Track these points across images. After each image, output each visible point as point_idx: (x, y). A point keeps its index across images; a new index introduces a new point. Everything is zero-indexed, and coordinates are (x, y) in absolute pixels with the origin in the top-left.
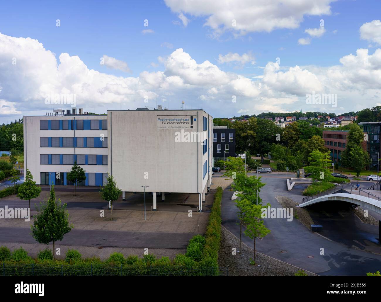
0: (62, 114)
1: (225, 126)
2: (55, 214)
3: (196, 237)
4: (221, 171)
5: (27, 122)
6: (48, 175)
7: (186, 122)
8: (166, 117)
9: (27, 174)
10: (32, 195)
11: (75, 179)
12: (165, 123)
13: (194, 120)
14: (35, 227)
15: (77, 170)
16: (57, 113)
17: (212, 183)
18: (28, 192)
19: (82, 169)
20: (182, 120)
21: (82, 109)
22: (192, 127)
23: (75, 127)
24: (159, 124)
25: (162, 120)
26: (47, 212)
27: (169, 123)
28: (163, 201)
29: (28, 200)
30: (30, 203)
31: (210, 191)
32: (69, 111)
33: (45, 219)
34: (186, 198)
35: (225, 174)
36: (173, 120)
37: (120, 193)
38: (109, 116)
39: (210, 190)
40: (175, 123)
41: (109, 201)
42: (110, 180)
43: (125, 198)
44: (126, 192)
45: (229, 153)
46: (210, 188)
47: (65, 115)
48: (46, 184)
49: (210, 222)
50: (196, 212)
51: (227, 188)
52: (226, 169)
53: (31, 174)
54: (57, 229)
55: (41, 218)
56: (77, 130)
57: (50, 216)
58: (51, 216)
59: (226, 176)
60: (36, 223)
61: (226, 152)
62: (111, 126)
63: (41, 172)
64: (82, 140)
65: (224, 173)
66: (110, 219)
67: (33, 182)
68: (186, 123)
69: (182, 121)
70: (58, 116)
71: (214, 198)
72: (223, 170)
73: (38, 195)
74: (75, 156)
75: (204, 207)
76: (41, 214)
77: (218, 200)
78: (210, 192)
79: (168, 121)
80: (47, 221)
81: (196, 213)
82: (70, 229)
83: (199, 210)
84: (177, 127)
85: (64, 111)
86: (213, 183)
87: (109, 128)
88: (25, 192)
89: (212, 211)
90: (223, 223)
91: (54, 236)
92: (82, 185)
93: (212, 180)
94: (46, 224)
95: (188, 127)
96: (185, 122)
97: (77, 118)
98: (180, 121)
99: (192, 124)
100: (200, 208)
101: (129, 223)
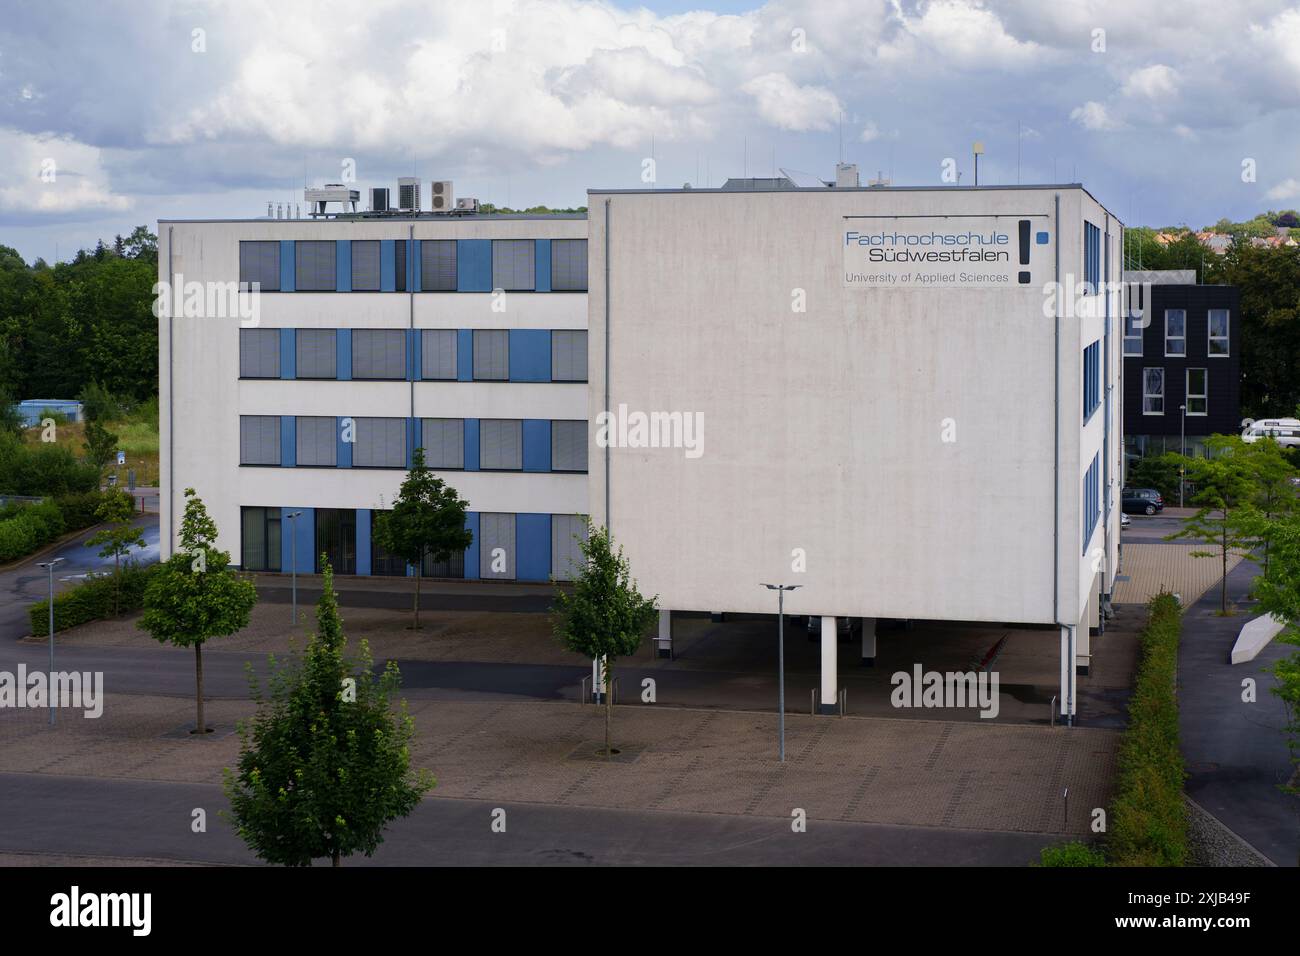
0: (346, 207)
1: (1183, 272)
2: (343, 715)
3: (1058, 852)
4: (1164, 509)
5: (176, 252)
6: (280, 520)
7: (995, 248)
8: (890, 228)
9: (190, 515)
10: (209, 622)
11: (418, 541)
12: (883, 258)
13: (1038, 242)
14: (242, 778)
15: (426, 498)
16: (323, 204)
17: (1119, 571)
18: (191, 604)
19: (451, 493)
20: (975, 240)
21: (448, 183)
22: (1024, 278)
23: (413, 275)
24: (855, 258)
25: (869, 241)
26: (306, 706)
27: (902, 257)
28: (869, 661)
29: (192, 646)
30: (203, 664)
31: (1112, 615)
32: (380, 196)
33: (293, 739)
34: (988, 649)
35: (1190, 528)
36: (925, 240)
37: (649, 613)
38: (597, 217)
39: (1115, 607)
40: (939, 257)
41: (592, 657)
42: (599, 549)
43: (672, 642)
44: (676, 615)
45: (1204, 414)
46: (1114, 600)
47: (366, 216)
48: (267, 569)
49: (1123, 776)
50: (1046, 722)
51: (1206, 601)
52: (1194, 499)
53: (208, 514)
54: (354, 792)
55: (276, 734)
56: (424, 291)
57: (320, 725)
58: (326, 726)
59: (1199, 535)
60: (249, 763)
61: (1194, 410)
62: (607, 270)
63: (242, 507)
64: (450, 347)
65: (1186, 521)
66: (603, 752)
67: (220, 556)
68: (996, 256)
69: (974, 247)
70: (327, 220)
71: (1139, 654)
72: (1176, 504)
73: (240, 623)
74: (414, 426)
75: (1087, 699)
76: (271, 715)
77: (1163, 662)
78: (1112, 622)
79: (901, 247)
80: (304, 753)
81: (1047, 729)
82: (413, 797)
83: (1064, 711)
84: (945, 278)
85: (355, 197)
86: (1124, 573)
87: (595, 280)
88: (178, 605)
89: (1136, 720)
90: (1196, 784)
91: (340, 828)
92: (449, 575)
93: (1120, 559)
94: (298, 767)
95: (1006, 278)
96: (987, 249)
97: (425, 231)
98: (962, 247)
99: (1025, 258)
100: (1068, 704)
101: (698, 773)
